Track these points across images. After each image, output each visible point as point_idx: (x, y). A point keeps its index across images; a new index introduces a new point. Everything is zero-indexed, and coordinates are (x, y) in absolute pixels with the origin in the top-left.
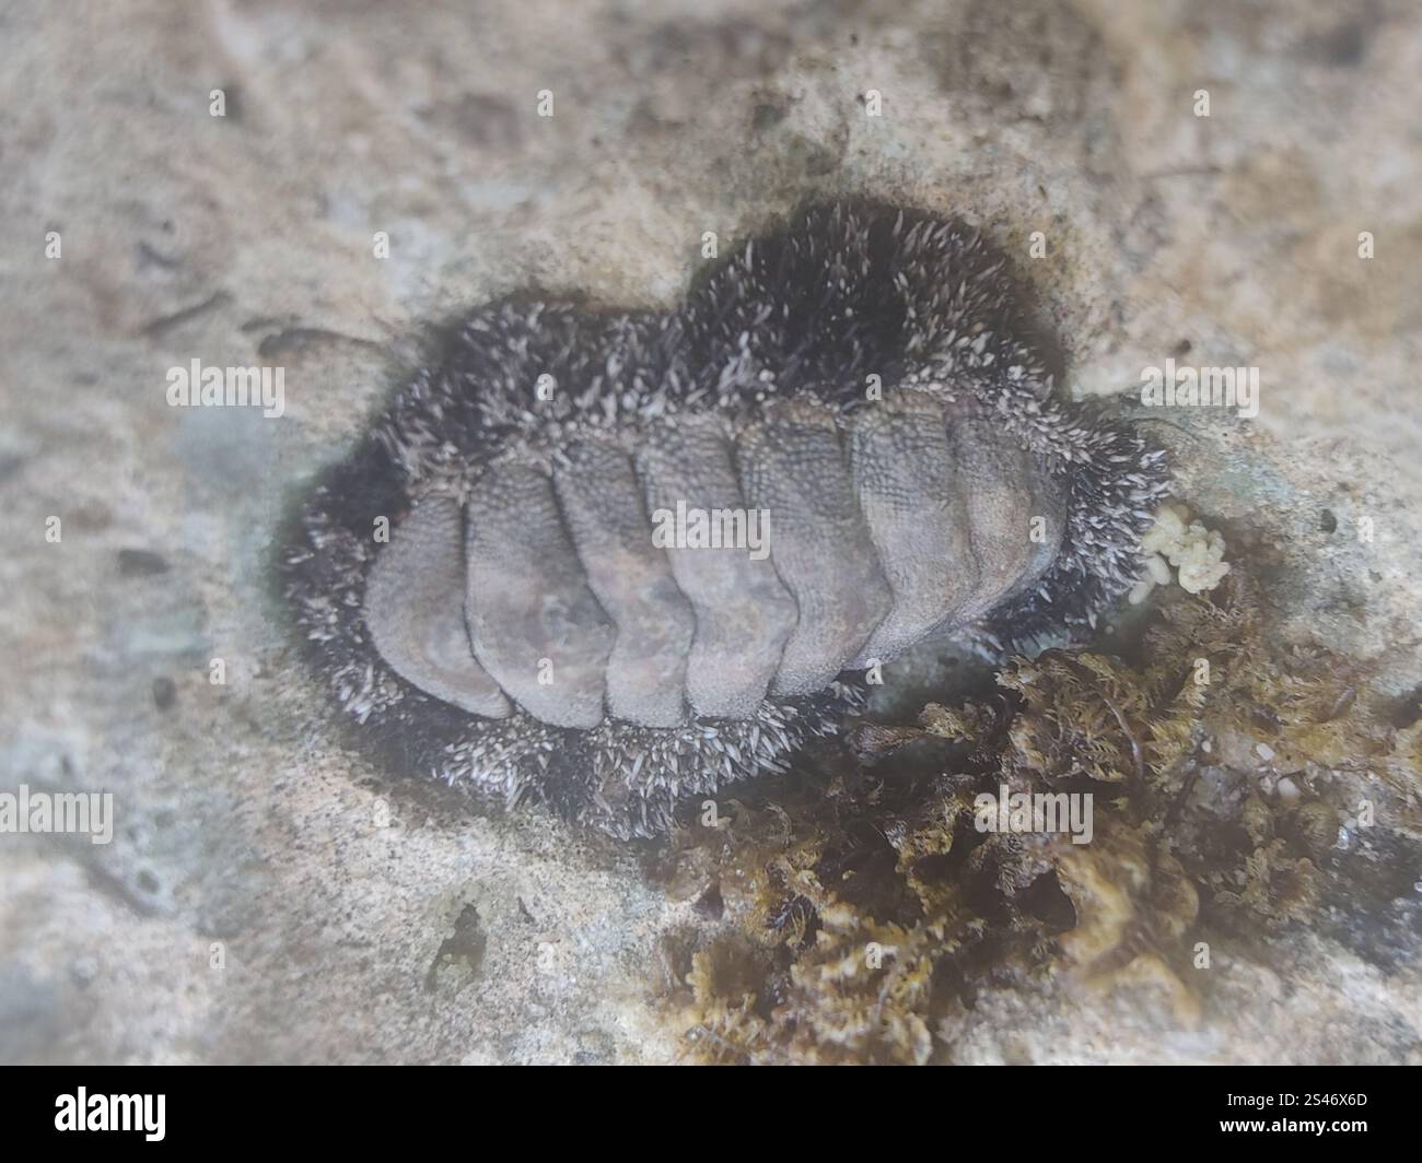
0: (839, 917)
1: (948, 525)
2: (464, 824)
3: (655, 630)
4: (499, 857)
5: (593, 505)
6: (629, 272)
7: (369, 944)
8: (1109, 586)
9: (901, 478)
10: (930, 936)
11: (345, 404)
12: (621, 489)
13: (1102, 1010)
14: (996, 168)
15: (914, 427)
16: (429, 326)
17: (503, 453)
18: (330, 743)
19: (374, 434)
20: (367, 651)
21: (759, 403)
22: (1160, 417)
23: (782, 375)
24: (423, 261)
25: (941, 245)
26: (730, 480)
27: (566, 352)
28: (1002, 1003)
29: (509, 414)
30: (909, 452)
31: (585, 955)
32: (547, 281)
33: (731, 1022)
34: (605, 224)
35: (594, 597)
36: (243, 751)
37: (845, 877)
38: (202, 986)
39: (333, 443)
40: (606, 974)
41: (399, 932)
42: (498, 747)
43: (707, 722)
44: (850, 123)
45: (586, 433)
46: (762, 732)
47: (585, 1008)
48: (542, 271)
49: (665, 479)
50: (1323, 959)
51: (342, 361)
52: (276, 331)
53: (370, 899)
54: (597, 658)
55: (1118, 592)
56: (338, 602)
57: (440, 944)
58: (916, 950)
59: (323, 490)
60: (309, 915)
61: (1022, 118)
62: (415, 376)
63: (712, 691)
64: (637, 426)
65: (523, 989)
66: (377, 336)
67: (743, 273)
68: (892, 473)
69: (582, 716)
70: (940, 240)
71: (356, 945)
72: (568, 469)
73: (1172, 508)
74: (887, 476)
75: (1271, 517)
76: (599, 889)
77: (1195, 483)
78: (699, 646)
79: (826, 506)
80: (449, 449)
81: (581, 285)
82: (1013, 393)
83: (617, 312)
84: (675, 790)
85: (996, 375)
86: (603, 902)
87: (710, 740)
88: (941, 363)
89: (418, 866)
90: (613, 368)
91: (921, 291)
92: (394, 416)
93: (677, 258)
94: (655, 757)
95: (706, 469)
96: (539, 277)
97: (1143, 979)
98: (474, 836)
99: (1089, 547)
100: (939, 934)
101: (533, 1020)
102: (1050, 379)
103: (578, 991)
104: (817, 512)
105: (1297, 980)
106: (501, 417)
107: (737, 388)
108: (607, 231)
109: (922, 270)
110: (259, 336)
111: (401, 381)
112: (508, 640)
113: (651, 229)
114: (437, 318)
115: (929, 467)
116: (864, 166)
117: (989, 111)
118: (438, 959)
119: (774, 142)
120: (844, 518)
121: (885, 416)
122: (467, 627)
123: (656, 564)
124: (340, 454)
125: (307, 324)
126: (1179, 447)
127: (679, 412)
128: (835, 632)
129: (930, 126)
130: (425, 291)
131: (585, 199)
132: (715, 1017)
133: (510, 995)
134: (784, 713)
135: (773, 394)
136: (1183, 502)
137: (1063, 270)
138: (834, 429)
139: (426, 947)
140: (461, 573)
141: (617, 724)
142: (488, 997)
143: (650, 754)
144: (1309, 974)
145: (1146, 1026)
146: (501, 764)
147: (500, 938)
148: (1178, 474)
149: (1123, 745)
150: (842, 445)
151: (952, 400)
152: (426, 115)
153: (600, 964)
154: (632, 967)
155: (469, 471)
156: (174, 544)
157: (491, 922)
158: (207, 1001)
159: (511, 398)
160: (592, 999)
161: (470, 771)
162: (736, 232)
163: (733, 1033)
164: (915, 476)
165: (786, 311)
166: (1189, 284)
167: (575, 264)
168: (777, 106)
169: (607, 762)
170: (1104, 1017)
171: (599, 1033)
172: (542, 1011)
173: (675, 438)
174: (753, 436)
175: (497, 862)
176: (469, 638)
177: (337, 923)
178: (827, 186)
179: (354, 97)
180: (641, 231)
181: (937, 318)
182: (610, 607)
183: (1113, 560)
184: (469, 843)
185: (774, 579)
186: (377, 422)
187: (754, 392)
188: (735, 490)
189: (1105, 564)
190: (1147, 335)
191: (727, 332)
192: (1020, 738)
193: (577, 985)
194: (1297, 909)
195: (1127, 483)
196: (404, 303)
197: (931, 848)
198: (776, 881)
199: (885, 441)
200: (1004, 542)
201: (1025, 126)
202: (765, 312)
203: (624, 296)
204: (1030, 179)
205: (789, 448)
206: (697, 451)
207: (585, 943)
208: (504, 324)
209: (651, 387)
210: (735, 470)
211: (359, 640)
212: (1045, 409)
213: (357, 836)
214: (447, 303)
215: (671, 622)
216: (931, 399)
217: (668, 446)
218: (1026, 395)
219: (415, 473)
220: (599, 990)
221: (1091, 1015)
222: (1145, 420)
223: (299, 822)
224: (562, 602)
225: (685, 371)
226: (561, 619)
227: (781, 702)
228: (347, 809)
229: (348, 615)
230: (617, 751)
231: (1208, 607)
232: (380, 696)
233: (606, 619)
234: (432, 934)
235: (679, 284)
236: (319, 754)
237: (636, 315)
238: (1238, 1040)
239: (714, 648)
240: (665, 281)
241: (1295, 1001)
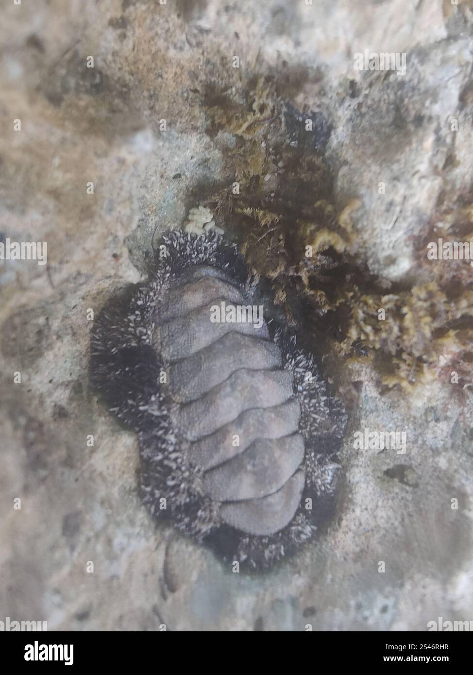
0: (353, 333)
1: (199, 317)
2: (350, 482)
3: (254, 425)
4: (361, 466)
5: (211, 457)
6: (125, 455)
7: (402, 514)
8: (220, 242)
9: (184, 339)
10: (352, 298)
11: (190, 556)
12: (204, 446)
13: (363, 233)
14: (68, 326)
15: (165, 338)
16: (156, 528)
17: (198, 493)
18: (326, 540)
19: (201, 542)
20: (286, 531)
21: (164, 399)
22: (151, 242)
23: (152, 392)
24: (129, 536)
25: (101, 336)
26: (194, 405)
27: (157, 475)
28: (373, 266)
29: (183, 493)
30: (174, 338)
31: (395, 424)
32: (134, 485)
33: (403, 366)
34: (108, 469)
35: (246, 450)
36: (330, 576)
37: (340, 330)
38: (422, 583)
39: (206, 558)
40: (401, 415)
41: (396, 502)
42: (316, 474)
43: (295, 390)
44: (60, 382)
45: (186, 462)
46: (297, 367)
47: (416, 421)
48: (130, 487)
49: (197, 430)
50: (333, 150)
51: (174, 559)
52: (166, 587)
53: (385, 516)
54: (270, 444)
55: (222, 238)
56: (266, 546)
57: (400, 484)
58: (358, 303)
59: (225, 559)
60: (394, 540)
61: (48, 324)
62: (177, 529)
63: (279, 394)
64: (179, 443)
65: (414, 447)
66: (163, 547)
67: (120, 411)
68: (183, 342)
69: (298, 444)
70: (99, 336)
71: (403, 520)
72: (200, 466)
73: (185, 228)
74: (184, 344)
75: (181, 194)
76: (368, 422)
77: (174, 223)
78: (259, 405)
79: (198, 366)
80: (200, 513)
81: (133, 472)
82: (148, 301)
83: (141, 457)
84: (325, 398)
85: (143, 309)
86: (372, 421)
87: (303, 387)
88: (140, 332)
89: (369, 498)
90: (160, 457)
91: (117, 342)
92: (193, 536)
93: (117, 438)
94: (312, 409)
95: (191, 415)
96: (133, 488)
97: (348, 221)
98: (353, 478)
99: (205, 254)
100: (351, 294)
101: (424, 442)
102: (141, 289)
103: (410, 425)
104: (200, 370)
105: (342, 159)
106: (185, 496)
107: (159, 408)
108: (111, 468)
109: (110, 343)
110: (168, 593)
111: (179, 534)
112: (267, 481)
113: (106, 452)
114: (153, 525)
115: (179, 329)
116: (76, 371)
117: (47, 337)
118: (407, 484)
119: (72, 408)
120: (201, 359)
121: (163, 349)
122: (266, 497)
123: (229, 429)
124: (210, 554)
125: (162, 574)
126: (161, 232)
127: (172, 428)
128: (246, 353)
129: (56, 356)
130: (142, 532)
131: (99, 480)
132: (403, 374)
133: (416, 452)
134: (289, 359)
135: (160, 394)
136: (182, 224)
137: (102, 292)
138: (170, 367)
139: (402, 489)
140: (246, 502)
141: (300, 428)
142: (419, 461)
143: (311, 411)
144: (339, 154)
145: (365, 216)
146: (323, 472)
147: (395, 459)
148: (172, 229)
149: (271, 234)
150: (176, 363)
151: (154, 324)
152: (73, 548)
153: (397, 418)
154: (396, 405)
155: (207, 504)
156: (250, 616)
157: (390, 464)
158: (428, 580)
159: (177, 493)
160: (412, 419)
161: (328, 483)
162: (105, 417)
163: (409, 365)
164: (183, 334)
165: (130, 392)
166: (92, 262)
167: (126, 476)
168: (58, 410)
169: (316, 430)
170: (366, 231)
171: (426, 414)
172: (420, 438)
173: (182, 428)
174: (177, 398)
175: (363, 466)
176: (270, 495)
177: (396, 528)
178: (86, 383)
179: (71, 574)
180: (108, 455)
181: (125, 335)
182: (248, 444)
183: (209, 243)
184: (357, 479)
185: (228, 382)
186: (196, 542)
187: (160, 402)
188: (197, 402)
189: (211, 246)
190: (113, 268)
191: (140, 415)
192: (274, 275)
193: (408, 425)
194: (318, 161)
195: (178, 247)
196: (147, 540)
197: (324, 299)
198: (350, 356)
199: (172, 348)
200: (204, 292)
201: (50, 323)
202: (130, 402)
203: (135, 455)
204: (70, 313)
205: (179, 384)
206: (185, 419)
207: (391, 425)
208: (151, 499)
209: (164, 441)
210: (191, 402)
211: (280, 535)
212: (152, 289)
213: (360, 524)
214: (146, 522)
215: (250, 419)
216: (154, 332)
217: (186, 430)
218: (148, 297)
219: (211, 525)
220: (408, 416)
221: (366, 236)
222: (153, 247)
223: (358, 549)
224: (249, 463)
225: (157, 429)
226: (256, 462)
227: (284, 361)
228: (350, 530)
229: (272, 540)
230: (311, 425)
231: (218, 209)
232: (302, 522)
233: (253, 445)
234: (397, 488)
235: (127, 435)
236: (330, 545)
237: (141, 450)
238: (363, 182)
239: (259, 399)
240: (127, 441)
241: (349, 159)
